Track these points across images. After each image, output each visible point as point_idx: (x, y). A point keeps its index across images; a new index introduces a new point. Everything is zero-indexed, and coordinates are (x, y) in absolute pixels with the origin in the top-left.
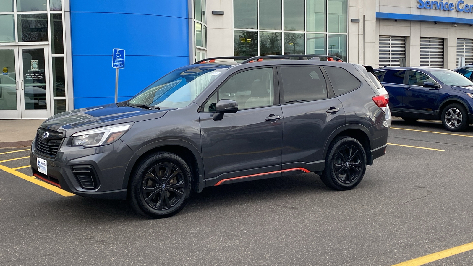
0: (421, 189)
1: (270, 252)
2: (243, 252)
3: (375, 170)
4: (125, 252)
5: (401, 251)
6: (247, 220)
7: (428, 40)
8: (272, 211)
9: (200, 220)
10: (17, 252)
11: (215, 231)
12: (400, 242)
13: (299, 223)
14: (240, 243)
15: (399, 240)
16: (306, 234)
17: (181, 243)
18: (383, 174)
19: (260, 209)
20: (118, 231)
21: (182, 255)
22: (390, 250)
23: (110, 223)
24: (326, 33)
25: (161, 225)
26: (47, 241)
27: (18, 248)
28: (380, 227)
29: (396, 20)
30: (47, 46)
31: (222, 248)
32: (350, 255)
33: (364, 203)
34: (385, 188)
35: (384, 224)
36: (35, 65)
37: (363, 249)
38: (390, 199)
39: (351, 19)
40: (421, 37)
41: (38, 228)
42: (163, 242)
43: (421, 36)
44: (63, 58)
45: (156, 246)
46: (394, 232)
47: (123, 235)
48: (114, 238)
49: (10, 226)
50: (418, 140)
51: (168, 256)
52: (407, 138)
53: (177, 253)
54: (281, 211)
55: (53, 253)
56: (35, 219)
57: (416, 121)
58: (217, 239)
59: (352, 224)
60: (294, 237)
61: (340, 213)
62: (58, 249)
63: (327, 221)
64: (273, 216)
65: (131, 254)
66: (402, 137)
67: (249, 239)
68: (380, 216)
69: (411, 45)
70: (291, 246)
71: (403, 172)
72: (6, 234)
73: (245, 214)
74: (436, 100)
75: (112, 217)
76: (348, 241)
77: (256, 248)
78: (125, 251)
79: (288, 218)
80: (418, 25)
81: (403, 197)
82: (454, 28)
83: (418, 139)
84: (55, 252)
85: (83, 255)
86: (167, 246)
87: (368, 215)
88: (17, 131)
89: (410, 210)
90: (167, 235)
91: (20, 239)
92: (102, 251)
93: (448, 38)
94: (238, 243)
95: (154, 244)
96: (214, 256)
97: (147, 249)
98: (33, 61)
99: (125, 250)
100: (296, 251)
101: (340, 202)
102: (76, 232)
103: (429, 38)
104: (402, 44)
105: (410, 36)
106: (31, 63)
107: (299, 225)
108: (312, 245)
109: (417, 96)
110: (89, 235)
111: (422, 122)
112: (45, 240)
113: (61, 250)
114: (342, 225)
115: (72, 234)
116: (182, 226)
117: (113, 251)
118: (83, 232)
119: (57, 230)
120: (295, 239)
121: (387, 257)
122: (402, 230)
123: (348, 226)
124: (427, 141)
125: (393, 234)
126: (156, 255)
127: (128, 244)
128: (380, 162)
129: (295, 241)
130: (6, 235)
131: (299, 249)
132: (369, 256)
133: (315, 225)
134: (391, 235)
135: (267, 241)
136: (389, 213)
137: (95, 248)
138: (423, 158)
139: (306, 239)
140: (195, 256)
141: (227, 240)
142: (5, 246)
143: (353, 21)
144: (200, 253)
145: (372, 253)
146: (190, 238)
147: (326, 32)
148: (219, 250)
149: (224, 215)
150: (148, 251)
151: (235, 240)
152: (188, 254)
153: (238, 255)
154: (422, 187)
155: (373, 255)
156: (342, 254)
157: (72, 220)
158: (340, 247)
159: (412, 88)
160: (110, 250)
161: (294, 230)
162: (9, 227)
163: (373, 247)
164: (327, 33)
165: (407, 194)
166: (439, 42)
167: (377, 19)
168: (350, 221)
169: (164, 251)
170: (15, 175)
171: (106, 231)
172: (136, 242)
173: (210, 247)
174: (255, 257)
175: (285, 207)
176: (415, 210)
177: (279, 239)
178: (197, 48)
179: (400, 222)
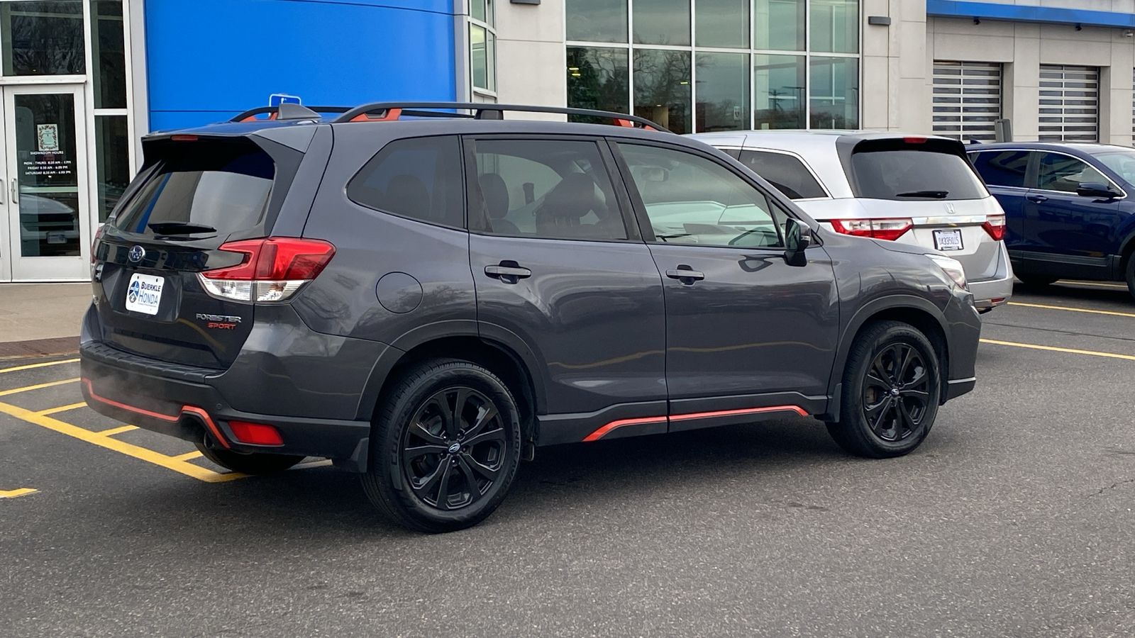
0: (1125, 456)
1: (798, 619)
2: (727, 618)
3: (990, 411)
4: (423, 621)
5: (1128, 613)
6: (709, 539)
7: (1060, 72)
8: (765, 516)
9: (587, 538)
10: (140, 624)
11: (637, 567)
12: (1118, 589)
13: (846, 546)
14: (711, 597)
15: (1115, 586)
16: (873, 574)
17: (560, 597)
18: (1016, 421)
19: (732, 510)
20: (383, 569)
21: (573, 627)
22: (1100, 611)
23: (356, 549)
24: (803, 53)
25: (489, 553)
26: (208, 596)
27: (139, 615)
28: (1055, 554)
29: (977, 21)
30: (82, 86)
31: (669, 609)
32: (1004, 625)
33: (992, 493)
34: (1034, 456)
35: (1063, 546)
36: (48, 138)
37: (1033, 609)
38: (1056, 483)
39: (870, 18)
40: (1041, 65)
41: (172, 564)
42: (512, 595)
43: (1042, 62)
44: (125, 117)
45: (497, 604)
46: (1097, 566)
47: (402, 579)
48: (382, 586)
49: (95, 559)
50: (1074, 334)
51: (539, 631)
52: (1046, 328)
53: (558, 623)
54: (789, 517)
55: (235, 626)
56: (154, 541)
57: (1053, 284)
58: (649, 586)
59: (984, 548)
60: (845, 580)
61: (942, 520)
62: (244, 615)
63: (914, 539)
64: (772, 528)
65: (441, 626)
66: (1033, 326)
67: (732, 586)
68: (1045, 525)
69: (1015, 84)
70: (847, 603)
71: (1064, 413)
72: (92, 579)
73: (696, 522)
74: (1113, 228)
75: (353, 534)
76: (988, 590)
77: (757, 609)
78: (424, 619)
79: (812, 534)
80: (1033, 33)
81: (1087, 478)
82: (1126, 41)
83: (1074, 330)
84: (240, 624)
85: (317, 631)
86: (528, 606)
87: (1015, 524)
88: (12, 313)
89: (1117, 512)
90: (516, 578)
91: (133, 591)
92: (363, 619)
93: (1109, 67)
94: (708, 597)
95: (491, 601)
96: (658, 628)
97: (476, 613)
98: (44, 126)
99: (423, 617)
100: (862, 615)
101: (932, 492)
102: (275, 572)
103: (1062, 66)
104: (991, 82)
105: (1013, 63)
106: (39, 131)
107: (847, 549)
108: (898, 600)
109: (1054, 218)
110: (312, 578)
111: (1070, 286)
112: (202, 595)
113: (254, 618)
114: (958, 550)
115: (268, 577)
116: (546, 555)
117: (391, 618)
118: (293, 571)
119: (224, 568)
120: (850, 585)
121: (1100, 626)
122: (1114, 559)
123: (972, 551)
124: (1098, 334)
125: (1095, 571)
126: (506, 627)
127: (425, 602)
128: (996, 390)
129: (853, 589)
130: (94, 583)
131: (869, 611)
132: (1054, 625)
133: (890, 551)
134: (1090, 574)
135: (781, 590)
136: (1064, 517)
137: (342, 612)
138: (1104, 380)
139: (879, 585)
140: (609, 630)
141: (675, 589)
142: (103, 610)
143: (874, 22)
144: (617, 621)
145: (1057, 618)
146: (577, 583)
147: (806, 50)
148: (665, 615)
149: (643, 526)
150: (483, 619)
151: (696, 589)
152: (587, 625)
153: (717, 625)
154: (1127, 453)
155: (1062, 624)
156: (983, 621)
157: (252, 542)
158: (971, 604)
159: (1048, 199)
160: (383, 617)
161: (839, 564)
162: (94, 562)
163: (1056, 604)
164: (808, 54)
165: (1094, 471)
166: (1088, 77)
167: (928, 16)
168: (974, 539)
169: (524, 617)
170: (50, 428)
171: (351, 568)
172: (443, 596)
173: (638, 607)
174: (764, 630)
175: (794, 505)
176: (1129, 510)
177: (807, 585)
178: (475, 92)
179: (1103, 541)
